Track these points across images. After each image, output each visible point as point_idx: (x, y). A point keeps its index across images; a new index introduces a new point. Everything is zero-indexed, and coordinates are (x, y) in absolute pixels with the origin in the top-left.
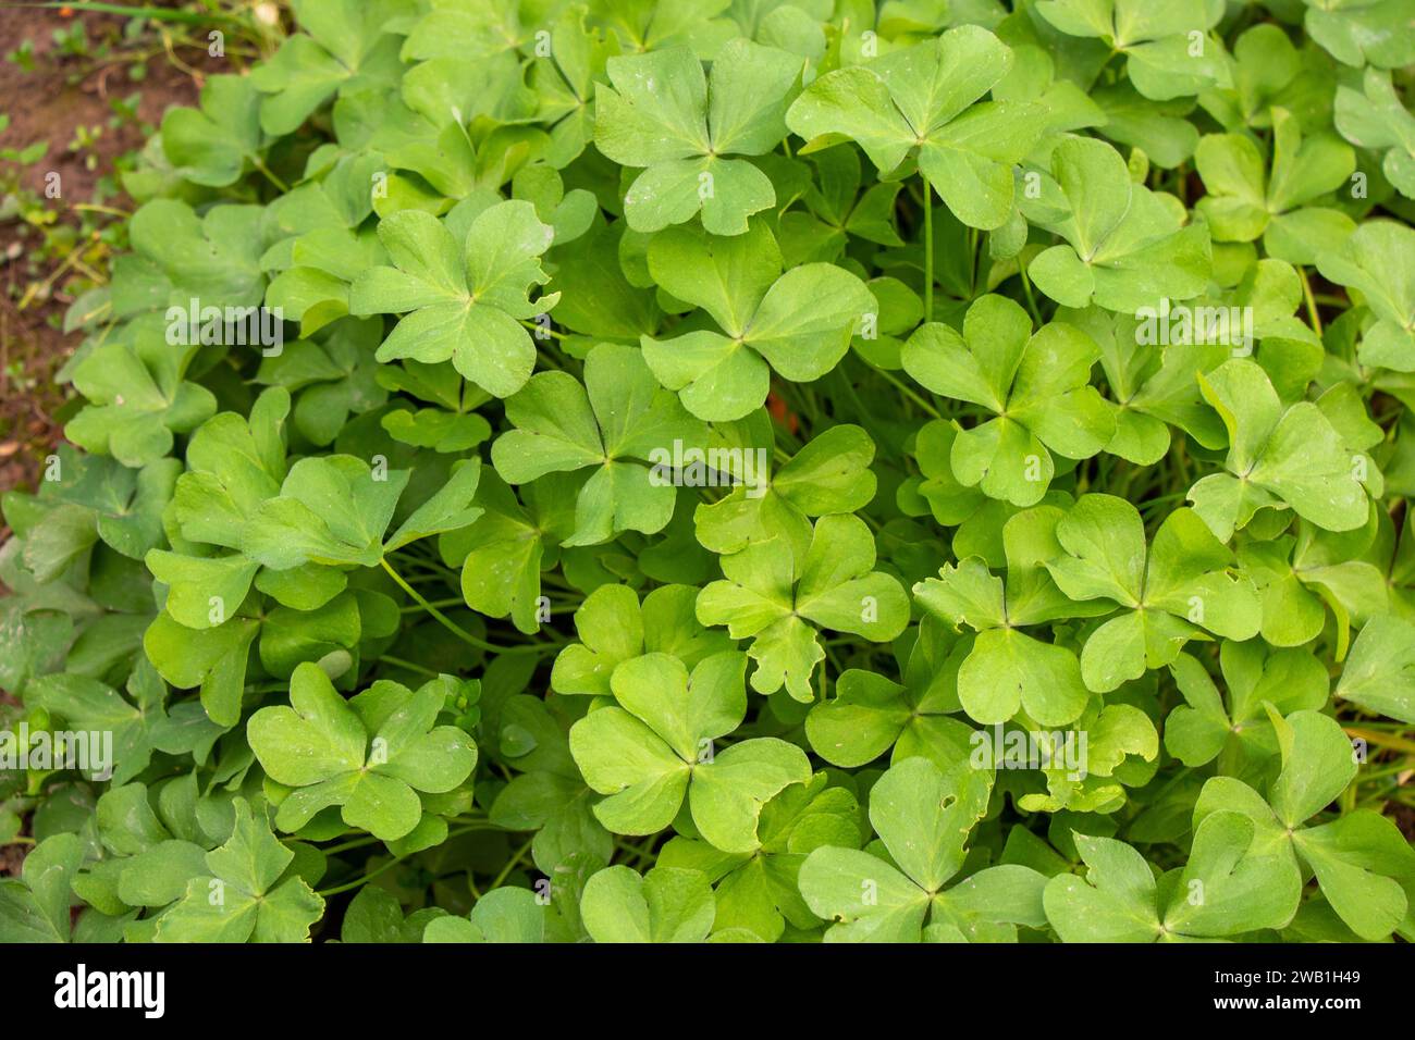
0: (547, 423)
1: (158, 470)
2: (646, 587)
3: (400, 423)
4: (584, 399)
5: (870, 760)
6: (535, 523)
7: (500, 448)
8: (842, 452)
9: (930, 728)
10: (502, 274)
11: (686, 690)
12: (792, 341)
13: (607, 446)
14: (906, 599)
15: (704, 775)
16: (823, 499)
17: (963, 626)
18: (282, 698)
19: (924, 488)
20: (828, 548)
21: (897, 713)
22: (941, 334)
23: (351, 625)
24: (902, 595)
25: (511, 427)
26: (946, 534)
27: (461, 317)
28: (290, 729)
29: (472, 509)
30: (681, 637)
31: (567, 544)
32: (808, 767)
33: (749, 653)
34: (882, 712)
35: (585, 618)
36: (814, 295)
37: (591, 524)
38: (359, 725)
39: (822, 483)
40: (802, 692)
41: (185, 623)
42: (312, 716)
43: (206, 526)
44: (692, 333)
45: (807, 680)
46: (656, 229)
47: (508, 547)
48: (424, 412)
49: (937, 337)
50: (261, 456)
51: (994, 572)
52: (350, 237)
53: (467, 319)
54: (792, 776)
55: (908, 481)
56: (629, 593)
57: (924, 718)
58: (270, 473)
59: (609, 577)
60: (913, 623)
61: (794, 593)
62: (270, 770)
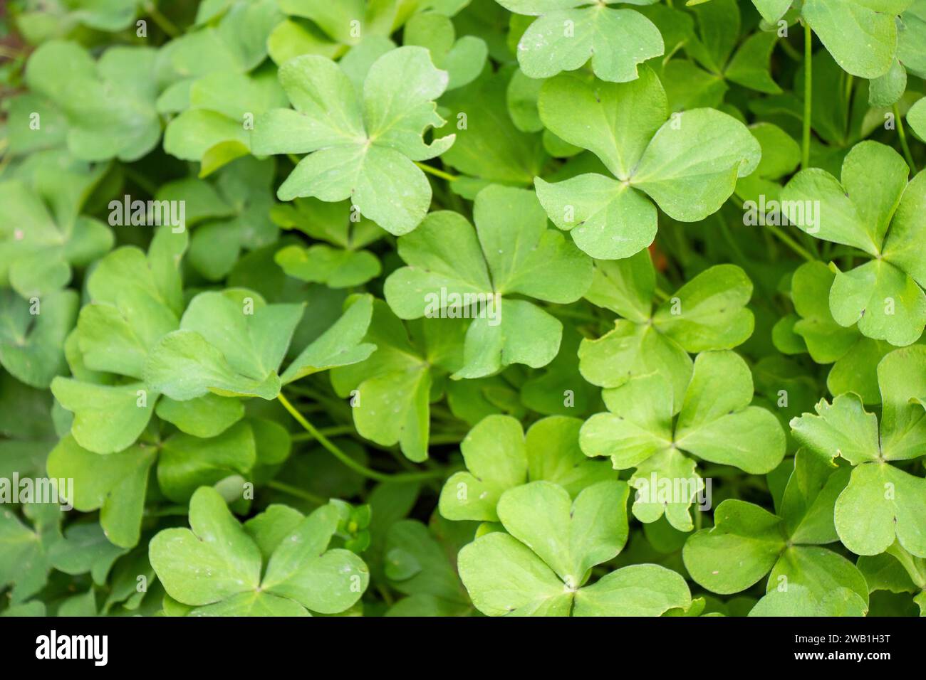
0: (437, 260)
1: (58, 303)
2: (528, 419)
3: (293, 259)
4: (474, 238)
5: (746, 588)
6: (424, 356)
7: (394, 285)
8: (721, 290)
9: (804, 559)
10: (399, 117)
11: (569, 516)
12: (678, 184)
13: (496, 284)
14: (782, 434)
15: (586, 599)
16: (702, 335)
17: (839, 460)
18: (182, 521)
19: (799, 327)
20: (706, 383)
21: (772, 543)
22: (819, 179)
23: (247, 452)
24: (778, 429)
25: (402, 264)
26: (820, 371)
27: (358, 159)
28: (190, 551)
29: (365, 345)
30: (563, 467)
31: (457, 376)
32: (687, 592)
33: (630, 483)
34: (757, 541)
35: (471, 447)
36: (699, 140)
37: (481, 357)
38: (254, 547)
39: (700, 321)
40: (682, 521)
41: (90, 447)
42: (210, 538)
43: (109, 356)
44: (581, 176)
45: (687, 509)
46: (549, 76)
47: (397, 378)
48: (316, 250)
49: (816, 183)
50: (160, 290)
51: (868, 408)
52: (245, 82)
53: (365, 161)
54: (672, 601)
55: (783, 320)
56: (513, 423)
57: (797, 548)
58: (168, 305)
59: (493, 409)
60: (789, 456)
61: (674, 425)
62: (170, 587)
